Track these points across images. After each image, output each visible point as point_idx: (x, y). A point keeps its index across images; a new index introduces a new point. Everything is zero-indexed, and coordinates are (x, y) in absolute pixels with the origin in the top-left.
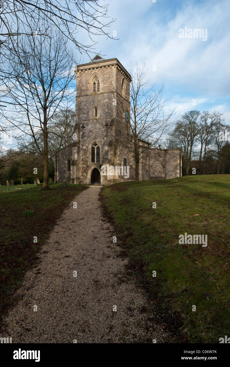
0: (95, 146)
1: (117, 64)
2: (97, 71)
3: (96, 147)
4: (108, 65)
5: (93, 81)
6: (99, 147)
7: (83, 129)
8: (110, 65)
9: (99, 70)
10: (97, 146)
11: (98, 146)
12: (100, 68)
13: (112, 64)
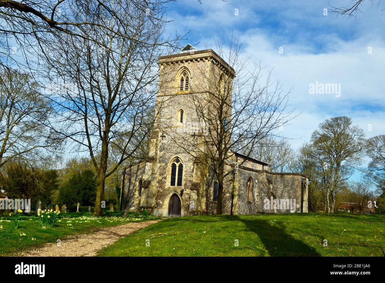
0: (177, 163)
1: (211, 57)
2: (186, 64)
3: (177, 165)
4: (200, 58)
5: (181, 76)
6: (182, 165)
7: (162, 139)
8: (203, 57)
9: (189, 63)
10: (179, 163)
11: (181, 163)
12: (190, 61)
13: (205, 57)
